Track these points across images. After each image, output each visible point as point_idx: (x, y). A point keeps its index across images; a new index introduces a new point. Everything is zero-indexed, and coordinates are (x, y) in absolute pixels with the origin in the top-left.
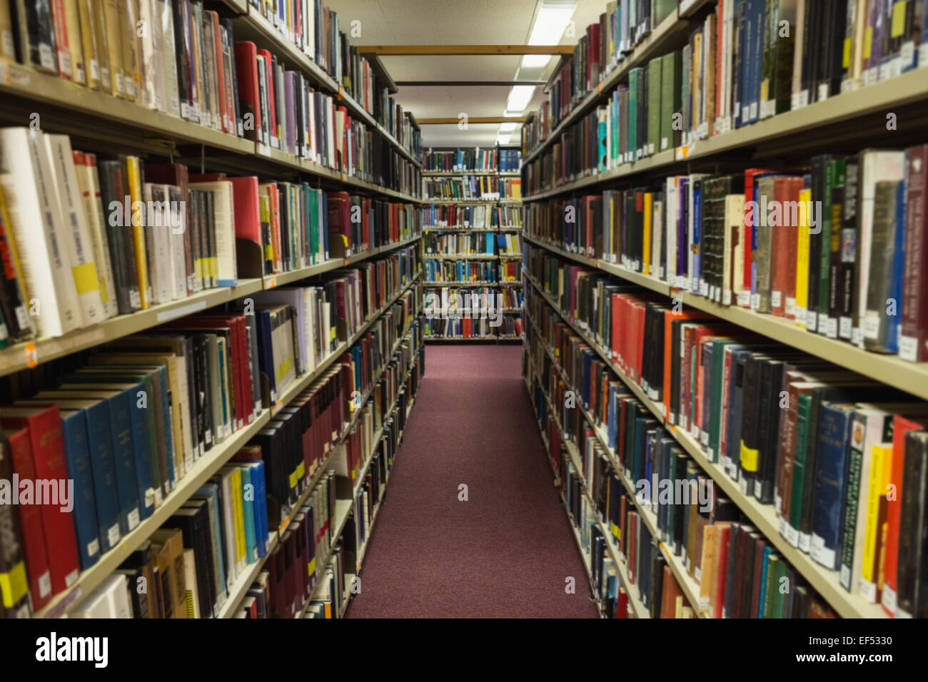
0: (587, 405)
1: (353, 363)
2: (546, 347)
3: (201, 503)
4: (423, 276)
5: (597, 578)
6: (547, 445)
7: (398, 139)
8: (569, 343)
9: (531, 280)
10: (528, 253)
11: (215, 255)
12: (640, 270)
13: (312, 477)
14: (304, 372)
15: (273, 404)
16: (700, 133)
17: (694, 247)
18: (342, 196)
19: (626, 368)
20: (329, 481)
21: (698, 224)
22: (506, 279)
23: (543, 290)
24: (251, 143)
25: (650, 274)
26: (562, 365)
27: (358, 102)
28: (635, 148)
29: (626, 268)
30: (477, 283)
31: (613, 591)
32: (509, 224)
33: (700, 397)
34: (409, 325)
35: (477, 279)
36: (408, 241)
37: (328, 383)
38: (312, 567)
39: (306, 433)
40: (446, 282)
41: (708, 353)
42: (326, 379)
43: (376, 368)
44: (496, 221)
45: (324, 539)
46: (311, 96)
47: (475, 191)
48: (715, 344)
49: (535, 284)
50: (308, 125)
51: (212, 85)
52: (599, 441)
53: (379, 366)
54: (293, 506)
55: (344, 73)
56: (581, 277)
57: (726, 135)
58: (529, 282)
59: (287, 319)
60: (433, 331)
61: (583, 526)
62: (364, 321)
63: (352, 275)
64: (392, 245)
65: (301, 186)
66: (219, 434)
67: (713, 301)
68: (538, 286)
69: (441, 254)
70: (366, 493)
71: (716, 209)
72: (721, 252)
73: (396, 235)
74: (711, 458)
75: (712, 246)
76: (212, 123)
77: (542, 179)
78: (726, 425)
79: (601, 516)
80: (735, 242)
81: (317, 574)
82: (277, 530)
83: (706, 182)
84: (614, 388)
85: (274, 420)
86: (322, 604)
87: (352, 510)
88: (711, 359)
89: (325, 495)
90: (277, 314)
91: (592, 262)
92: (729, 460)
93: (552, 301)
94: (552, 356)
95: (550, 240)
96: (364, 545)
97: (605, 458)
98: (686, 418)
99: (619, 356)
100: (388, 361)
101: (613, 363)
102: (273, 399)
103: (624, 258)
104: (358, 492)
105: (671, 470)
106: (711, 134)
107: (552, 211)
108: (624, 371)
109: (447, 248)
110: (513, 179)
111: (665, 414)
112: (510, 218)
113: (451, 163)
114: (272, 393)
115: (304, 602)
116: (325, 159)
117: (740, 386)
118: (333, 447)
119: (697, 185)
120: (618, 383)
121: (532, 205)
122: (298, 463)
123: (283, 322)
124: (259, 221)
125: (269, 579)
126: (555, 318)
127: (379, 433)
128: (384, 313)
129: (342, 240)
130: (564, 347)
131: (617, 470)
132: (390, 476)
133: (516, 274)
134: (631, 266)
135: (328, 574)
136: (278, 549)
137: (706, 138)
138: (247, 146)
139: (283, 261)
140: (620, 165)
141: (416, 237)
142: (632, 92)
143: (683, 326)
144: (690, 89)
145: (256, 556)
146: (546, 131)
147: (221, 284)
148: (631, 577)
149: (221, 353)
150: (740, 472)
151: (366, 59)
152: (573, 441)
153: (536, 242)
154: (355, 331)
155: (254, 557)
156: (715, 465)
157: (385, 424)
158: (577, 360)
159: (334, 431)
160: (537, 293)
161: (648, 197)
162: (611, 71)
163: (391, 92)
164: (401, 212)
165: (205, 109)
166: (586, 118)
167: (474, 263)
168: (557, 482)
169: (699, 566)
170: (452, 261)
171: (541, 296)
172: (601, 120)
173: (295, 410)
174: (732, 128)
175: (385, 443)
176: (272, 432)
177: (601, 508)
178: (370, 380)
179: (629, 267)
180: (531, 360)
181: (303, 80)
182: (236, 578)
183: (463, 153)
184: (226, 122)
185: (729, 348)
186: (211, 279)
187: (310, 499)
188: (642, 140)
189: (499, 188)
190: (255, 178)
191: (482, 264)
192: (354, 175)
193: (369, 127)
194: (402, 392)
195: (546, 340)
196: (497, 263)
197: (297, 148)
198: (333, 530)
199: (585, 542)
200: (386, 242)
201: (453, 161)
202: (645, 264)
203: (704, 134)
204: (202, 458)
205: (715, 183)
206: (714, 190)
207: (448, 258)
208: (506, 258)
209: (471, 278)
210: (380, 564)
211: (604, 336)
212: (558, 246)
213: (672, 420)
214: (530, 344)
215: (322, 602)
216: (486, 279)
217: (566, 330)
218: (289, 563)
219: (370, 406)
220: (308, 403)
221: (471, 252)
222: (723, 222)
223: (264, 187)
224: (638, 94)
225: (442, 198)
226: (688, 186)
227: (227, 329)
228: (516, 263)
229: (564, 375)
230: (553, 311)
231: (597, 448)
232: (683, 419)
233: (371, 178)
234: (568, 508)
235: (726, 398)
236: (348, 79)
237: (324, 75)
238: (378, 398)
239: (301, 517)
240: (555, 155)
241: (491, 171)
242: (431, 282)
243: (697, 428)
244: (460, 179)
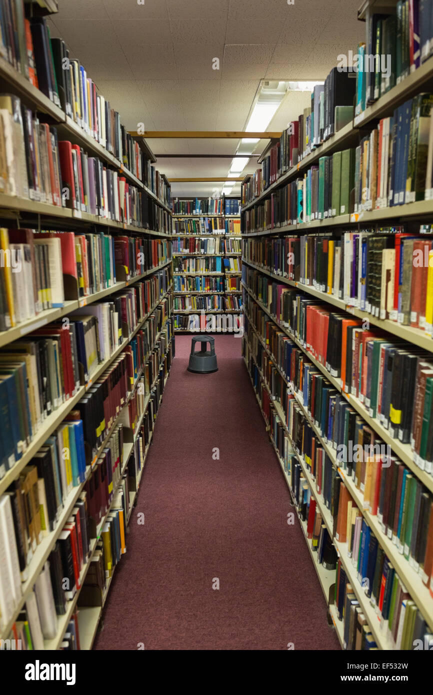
0: (288, 378)
1: (132, 352)
2: (259, 338)
3: (46, 449)
4: (173, 288)
5: (296, 491)
6: (260, 403)
7: (157, 195)
8: (276, 336)
9: (249, 292)
10: (246, 272)
11: (50, 287)
12: (326, 291)
13: (110, 429)
14: (103, 360)
15: (86, 383)
16: (367, 207)
17: (362, 280)
18: (124, 239)
19: (316, 355)
20: (119, 431)
21: (365, 265)
22: (230, 289)
23: (257, 299)
24: (70, 210)
25: (333, 294)
26: (271, 350)
27: (132, 173)
28: (323, 210)
29: (316, 289)
30: (210, 292)
31: (306, 499)
32: (232, 251)
33: (365, 376)
34: (165, 323)
35: (210, 289)
36: (164, 265)
37: (118, 366)
38: (111, 488)
39: (106, 401)
40: (188, 292)
41: (370, 348)
42: (116, 364)
43: (146, 354)
44: (223, 249)
45: (117, 469)
46: (104, 172)
47: (208, 228)
48: (375, 343)
49: (251, 294)
50: (103, 194)
51: (46, 174)
52: (297, 402)
53: (148, 353)
54: (99, 449)
55: (124, 154)
56: (284, 293)
57: (383, 210)
58: (246, 292)
59: (92, 325)
60: (180, 326)
61: (286, 457)
62: (138, 323)
63: (130, 292)
64: (155, 269)
65: (99, 235)
66: (56, 405)
67: (374, 316)
68: (254, 296)
69: (185, 272)
70: (141, 438)
71: (377, 257)
72: (380, 285)
73: (157, 262)
74: (372, 415)
75: (374, 281)
76: (47, 199)
77: (256, 223)
78: (381, 395)
79: (298, 450)
80: (388, 280)
81: (114, 493)
82: (90, 464)
83: (370, 239)
84: (307, 368)
85: (87, 393)
86: (117, 512)
87: (133, 450)
88: (373, 352)
89: (117, 441)
90: (87, 323)
91: (292, 283)
92: (383, 416)
93: (264, 307)
94: (264, 344)
95: (262, 265)
96: (140, 472)
97: (301, 412)
98: (355, 389)
99: (311, 346)
100: (153, 349)
101: (306, 351)
102: (86, 380)
103: (314, 282)
104: (136, 437)
105: (345, 422)
106: (374, 208)
107: (264, 245)
108: (314, 357)
109: (189, 267)
110: (234, 219)
111: (342, 387)
112: (233, 247)
113: (191, 208)
114: (86, 375)
115: (106, 510)
116: (113, 215)
117: (390, 370)
118: (121, 408)
119: (364, 240)
120: (310, 364)
121: (249, 240)
122: (101, 421)
123: (90, 328)
124: (75, 262)
125: (87, 496)
126: (266, 319)
127: (148, 397)
128: (150, 317)
129: (124, 269)
130: (273, 338)
131: (310, 422)
132: (155, 425)
133: (237, 286)
134: (320, 288)
135: (120, 492)
136: (91, 476)
137: (371, 210)
138: (67, 213)
139: (90, 287)
140: (313, 220)
141: (168, 261)
142: (322, 172)
143: (354, 330)
144: (360, 176)
145: (79, 481)
146: (259, 189)
147: (54, 306)
148: (318, 490)
149: (55, 351)
150: (390, 424)
151: (137, 142)
152: (278, 401)
153: (252, 265)
154: (133, 331)
155: (77, 482)
156: (374, 419)
157: (151, 391)
158: (282, 349)
159: (122, 398)
160: (252, 300)
161: (331, 243)
162: (307, 155)
163: (152, 162)
164: (160, 245)
165: (42, 191)
166: (289, 185)
167: (207, 278)
168: (268, 428)
169: (363, 483)
170: (192, 277)
171: (255, 303)
172: (299, 188)
173: (99, 386)
174: (387, 206)
175: (152, 404)
176: (86, 401)
177: (299, 445)
178: (142, 362)
179: (318, 289)
180: (248, 346)
181: (99, 162)
182: (67, 496)
183: (200, 201)
184: (55, 198)
185: (384, 346)
186: (48, 303)
187: (109, 444)
188: (328, 205)
189: (225, 226)
190: (73, 233)
191: (213, 279)
192: (131, 224)
193: (140, 189)
194: (162, 369)
195: (259, 333)
196: (223, 278)
197: (97, 210)
198: (123, 462)
199: (287, 468)
200: (150, 267)
201: (193, 207)
202: (329, 288)
203: (370, 207)
204: (46, 420)
205: (376, 240)
206: (375, 245)
207: (190, 275)
208: (230, 275)
209: (206, 289)
210: (151, 485)
211: (300, 333)
212: (268, 270)
213: (346, 390)
214: (248, 334)
215: (117, 510)
216: (216, 289)
217: (273, 327)
218: (97, 486)
219: (142, 379)
220: (106, 380)
221: (205, 271)
222: (381, 266)
223: (78, 238)
224: (325, 175)
225: (185, 234)
226: (358, 240)
227: (58, 335)
228: (237, 278)
229: (272, 357)
230: (265, 313)
231: (295, 406)
232: (354, 389)
233: (141, 225)
234: (275, 445)
235: (381, 378)
236: (126, 157)
237: (111, 158)
238: (147, 374)
239: (104, 456)
240: (266, 207)
241: (219, 214)
242: (178, 292)
243: (362, 396)
244: (197, 219)
